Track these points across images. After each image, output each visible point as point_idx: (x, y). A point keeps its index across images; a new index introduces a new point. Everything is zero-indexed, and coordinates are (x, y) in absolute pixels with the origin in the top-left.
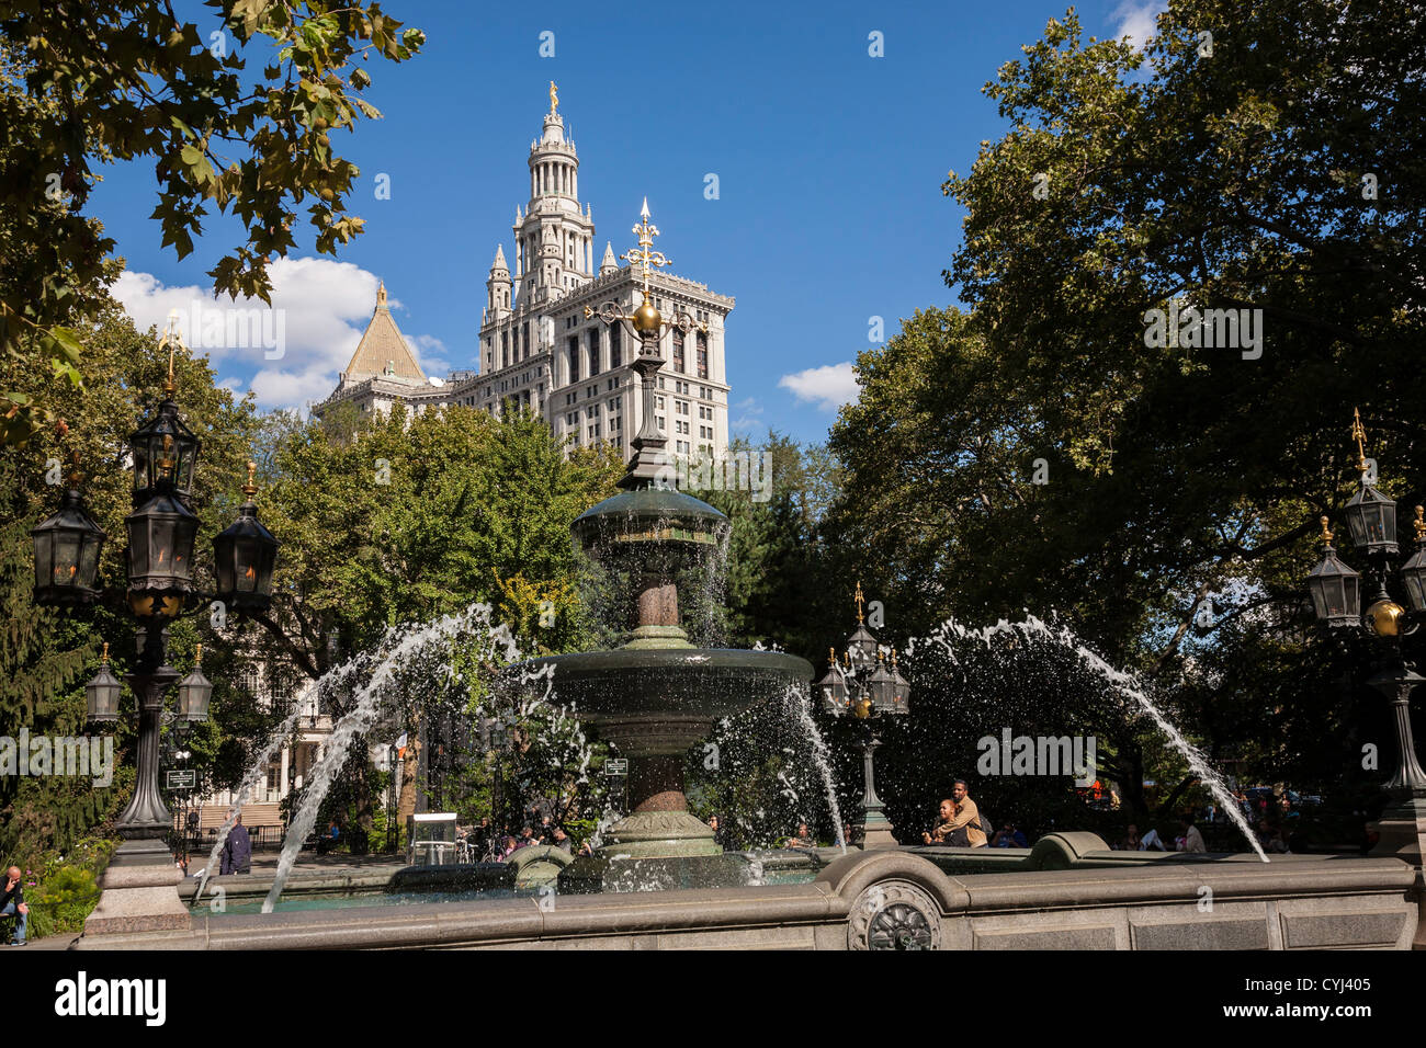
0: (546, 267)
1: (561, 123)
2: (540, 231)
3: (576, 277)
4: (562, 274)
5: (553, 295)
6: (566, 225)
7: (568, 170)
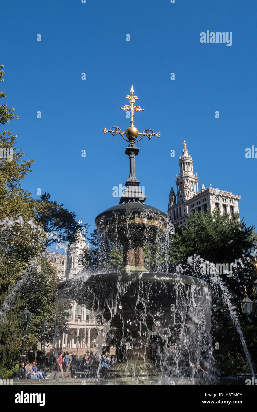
0: (185, 191)
1: (187, 151)
2: (183, 181)
3: (194, 193)
4: (190, 193)
5: (187, 198)
6: (190, 179)
7: (190, 164)
